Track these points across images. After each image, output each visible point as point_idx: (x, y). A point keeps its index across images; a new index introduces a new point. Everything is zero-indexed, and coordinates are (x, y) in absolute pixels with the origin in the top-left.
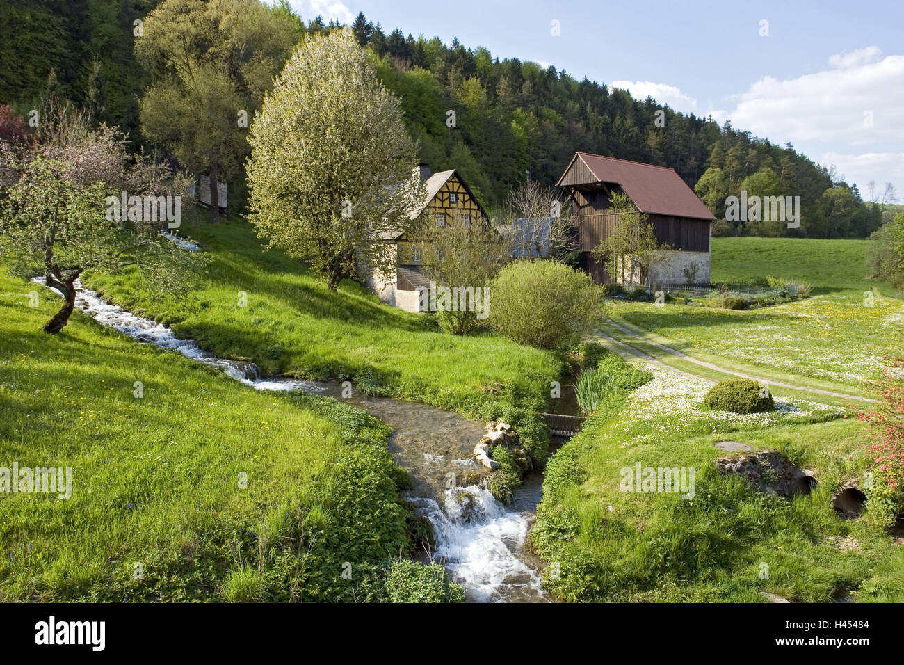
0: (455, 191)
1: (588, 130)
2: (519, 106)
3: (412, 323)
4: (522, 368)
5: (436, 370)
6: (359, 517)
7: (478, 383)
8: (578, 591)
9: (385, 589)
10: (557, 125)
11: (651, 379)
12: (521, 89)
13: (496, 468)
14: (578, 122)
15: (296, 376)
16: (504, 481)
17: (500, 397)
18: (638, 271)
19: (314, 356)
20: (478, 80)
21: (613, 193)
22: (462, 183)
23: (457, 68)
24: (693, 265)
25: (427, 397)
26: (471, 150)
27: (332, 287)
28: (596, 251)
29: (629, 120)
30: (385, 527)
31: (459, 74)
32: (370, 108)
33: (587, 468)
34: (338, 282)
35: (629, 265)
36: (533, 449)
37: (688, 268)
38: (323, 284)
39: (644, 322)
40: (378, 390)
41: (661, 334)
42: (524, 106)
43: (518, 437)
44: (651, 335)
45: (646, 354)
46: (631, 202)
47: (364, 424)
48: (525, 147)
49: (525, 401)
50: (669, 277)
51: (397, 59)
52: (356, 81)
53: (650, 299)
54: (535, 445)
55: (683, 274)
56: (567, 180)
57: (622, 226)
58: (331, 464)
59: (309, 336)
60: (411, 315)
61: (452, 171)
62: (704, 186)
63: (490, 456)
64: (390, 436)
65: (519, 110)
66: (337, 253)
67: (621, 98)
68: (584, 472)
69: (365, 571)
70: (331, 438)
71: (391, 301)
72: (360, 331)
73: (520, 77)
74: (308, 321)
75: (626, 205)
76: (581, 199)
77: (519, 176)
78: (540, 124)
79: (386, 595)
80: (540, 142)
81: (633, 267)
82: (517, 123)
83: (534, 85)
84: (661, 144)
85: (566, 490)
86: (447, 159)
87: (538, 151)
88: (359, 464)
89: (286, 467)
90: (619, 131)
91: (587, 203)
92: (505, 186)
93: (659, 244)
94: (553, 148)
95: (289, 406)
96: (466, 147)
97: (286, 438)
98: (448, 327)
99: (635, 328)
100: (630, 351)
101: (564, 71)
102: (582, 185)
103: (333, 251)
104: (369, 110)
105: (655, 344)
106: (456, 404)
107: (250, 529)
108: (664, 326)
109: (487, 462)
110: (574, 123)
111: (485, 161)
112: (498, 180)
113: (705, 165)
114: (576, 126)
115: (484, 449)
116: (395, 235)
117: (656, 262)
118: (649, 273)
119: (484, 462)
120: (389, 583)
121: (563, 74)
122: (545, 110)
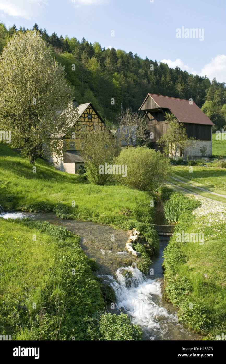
0: (91, 113)
1: (149, 83)
2: (116, 72)
3: (74, 179)
4: (137, 201)
5: (96, 204)
6: (78, 290)
7: (118, 210)
8: (200, 324)
9: (100, 331)
10: (134, 81)
11: (201, 205)
12: (116, 63)
13: (139, 256)
14: (144, 79)
15: (22, 210)
16: (145, 263)
17: (131, 217)
18: (179, 151)
19: (31, 199)
20: (96, 59)
21: (166, 113)
22: (94, 109)
23: (85, 52)
24: (204, 147)
25: (94, 218)
26: (94, 93)
27: (32, 162)
28: (159, 141)
29: (168, 78)
30: (92, 294)
31: (86, 56)
32: (49, 71)
33: (187, 254)
34: (36, 159)
35: (174, 148)
36: (153, 243)
37: (202, 148)
38: (27, 161)
39: (186, 175)
40: (68, 216)
41: (196, 181)
42: (119, 72)
43: (145, 238)
44: (191, 182)
45: (192, 191)
46: (175, 117)
47: (66, 236)
48: (120, 92)
49: (143, 218)
50: (193, 153)
51: (56, 48)
52: (41, 58)
53: (186, 164)
54: (154, 241)
55: (200, 151)
56: (144, 107)
57: (171, 129)
58: (58, 260)
59: (27, 189)
60: (72, 175)
61: (89, 104)
62: (205, 109)
63: (134, 248)
64: (80, 241)
65: (116, 74)
66: (34, 145)
67: (164, 67)
68: (186, 256)
69: (87, 322)
70: (53, 245)
71: (62, 169)
72: (52, 185)
73: (116, 57)
74: (23, 181)
75: (173, 119)
76: (151, 117)
77: (117, 106)
78: (126, 81)
79: (101, 335)
80: (126, 89)
81: (176, 149)
82: (115, 80)
83: (123, 61)
84: (183, 89)
85: (178, 266)
86: (82, 98)
87: (126, 93)
88: (72, 259)
89: (34, 264)
90: (163, 83)
91: (153, 118)
92: (110, 110)
93: (189, 137)
94: (133, 92)
95: (25, 228)
96: (91, 92)
97: (29, 246)
98: (93, 181)
99: (182, 178)
100: (183, 190)
101: (136, 54)
102: (151, 109)
103: (32, 144)
104: (49, 72)
105: (194, 186)
106: (110, 222)
107: (22, 304)
108: (196, 177)
109: (134, 253)
110: (142, 80)
111: (100, 99)
112: (107, 108)
113: (204, 99)
114: (143, 81)
115: (130, 245)
116: (63, 135)
117: (188, 146)
118: (184, 151)
119: (133, 253)
120: (102, 328)
121: (136, 56)
122: (129, 74)
